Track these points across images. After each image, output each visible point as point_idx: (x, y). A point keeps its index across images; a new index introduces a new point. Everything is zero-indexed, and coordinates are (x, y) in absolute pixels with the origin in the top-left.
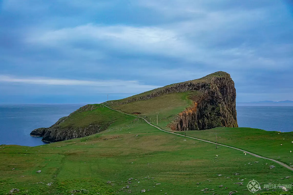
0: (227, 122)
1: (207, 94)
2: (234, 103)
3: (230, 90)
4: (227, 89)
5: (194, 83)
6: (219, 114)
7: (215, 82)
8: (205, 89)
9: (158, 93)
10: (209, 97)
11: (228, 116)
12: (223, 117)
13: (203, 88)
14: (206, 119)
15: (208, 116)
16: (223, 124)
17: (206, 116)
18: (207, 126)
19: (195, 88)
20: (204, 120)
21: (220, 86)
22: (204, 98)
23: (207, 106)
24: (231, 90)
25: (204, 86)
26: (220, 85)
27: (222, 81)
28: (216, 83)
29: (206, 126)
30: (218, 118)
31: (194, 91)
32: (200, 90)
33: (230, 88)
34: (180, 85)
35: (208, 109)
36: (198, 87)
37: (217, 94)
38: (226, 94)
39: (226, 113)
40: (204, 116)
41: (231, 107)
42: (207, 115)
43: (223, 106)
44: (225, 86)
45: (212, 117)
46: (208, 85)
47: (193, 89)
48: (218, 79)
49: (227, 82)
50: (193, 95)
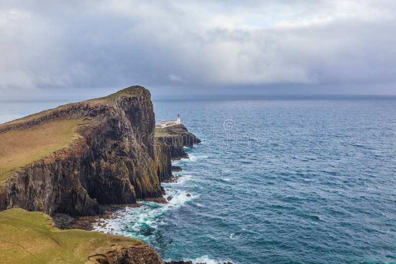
0: (136, 164)
1: (105, 123)
3: (146, 115)
4: (140, 114)
5: (91, 105)
6: (122, 154)
7: (121, 104)
8: (105, 116)
9: (42, 119)
10: (109, 129)
11: (138, 155)
12: (131, 157)
13: (103, 115)
14: (102, 161)
15: (106, 157)
16: (130, 167)
17: (103, 157)
19: (91, 113)
20: (99, 162)
21: (130, 110)
22: (101, 130)
23: (105, 141)
24: (148, 115)
25: (103, 110)
26: (128, 109)
27: (133, 103)
30: (121, 159)
31: (89, 118)
32: (98, 116)
33: (145, 112)
34: (73, 107)
35: (107, 146)
36: (95, 112)
37: (121, 122)
38: (139, 121)
39: (135, 151)
40: (101, 157)
42: (104, 155)
44: (138, 109)
45: (111, 159)
46: (108, 109)
47: (89, 114)
48: (127, 101)
49: (141, 103)
50: (86, 125)
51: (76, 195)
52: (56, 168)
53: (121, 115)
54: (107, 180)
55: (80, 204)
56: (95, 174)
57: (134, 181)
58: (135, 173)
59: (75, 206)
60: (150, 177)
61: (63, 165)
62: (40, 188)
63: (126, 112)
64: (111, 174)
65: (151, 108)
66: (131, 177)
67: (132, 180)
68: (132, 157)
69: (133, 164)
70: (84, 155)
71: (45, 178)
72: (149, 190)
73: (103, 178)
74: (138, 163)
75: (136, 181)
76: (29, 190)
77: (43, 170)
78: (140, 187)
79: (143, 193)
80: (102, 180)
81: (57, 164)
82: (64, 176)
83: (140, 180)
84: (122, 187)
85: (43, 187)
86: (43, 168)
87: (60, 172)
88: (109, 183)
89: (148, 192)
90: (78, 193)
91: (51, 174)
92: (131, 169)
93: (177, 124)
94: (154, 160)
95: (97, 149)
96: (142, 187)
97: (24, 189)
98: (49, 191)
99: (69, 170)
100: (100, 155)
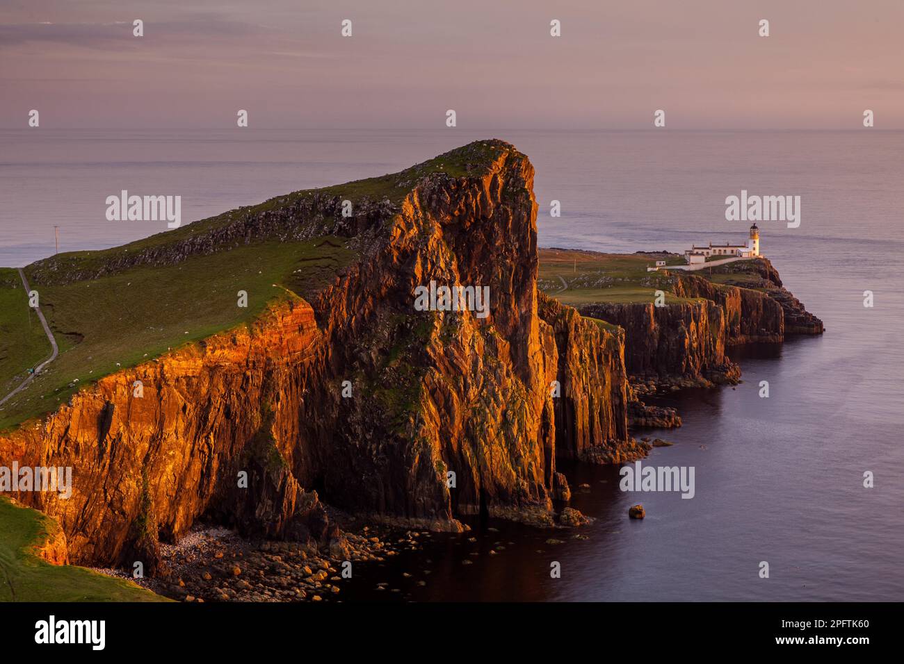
0: (463, 395)
1: (374, 261)
2: (523, 300)
3: (506, 237)
4: (490, 236)
6: (421, 358)
7: (430, 199)
8: (376, 236)
9: (213, 236)
11: (475, 363)
12: (448, 372)
13: (371, 232)
15: (372, 365)
16: (442, 402)
17: (363, 364)
18: (362, 410)
19: (340, 226)
21: (456, 221)
22: (363, 279)
24: (513, 238)
26: (452, 215)
28: (434, 204)
29: (356, 410)
31: (335, 239)
33: (505, 228)
35: (376, 332)
36: (353, 222)
37: (425, 259)
38: (484, 256)
39: (461, 352)
40: (356, 364)
41: (505, 321)
42: (365, 359)
43: (451, 320)
44: (484, 218)
46: (386, 216)
47: (336, 230)
48: (448, 189)
49: (494, 198)
50: (319, 263)
51: (261, 476)
52: (204, 390)
53: (424, 234)
54: (368, 437)
55: (270, 502)
56: (335, 414)
57: (455, 447)
58: (457, 421)
59: (255, 508)
60: (507, 438)
61: (228, 384)
62: (147, 445)
63: (444, 227)
64: (380, 419)
65: (524, 214)
66: (445, 435)
67: (449, 443)
68: (454, 370)
69: (455, 394)
70: (303, 354)
71: (162, 416)
72: (504, 481)
73: (359, 429)
74: (473, 392)
75: (460, 447)
76: (109, 449)
77: (159, 394)
78: (474, 470)
79: (482, 490)
80: (355, 436)
81: (207, 379)
82: (227, 414)
83: (474, 445)
84: (409, 462)
85: (156, 441)
86: (159, 388)
87: (218, 402)
88: (374, 446)
89: (498, 486)
90: (266, 469)
91: (184, 408)
92: (446, 409)
93: (745, 256)
94: (529, 386)
95: (347, 337)
96: (479, 468)
97: (95, 444)
98: (173, 456)
99: (247, 400)
100: (354, 357)
